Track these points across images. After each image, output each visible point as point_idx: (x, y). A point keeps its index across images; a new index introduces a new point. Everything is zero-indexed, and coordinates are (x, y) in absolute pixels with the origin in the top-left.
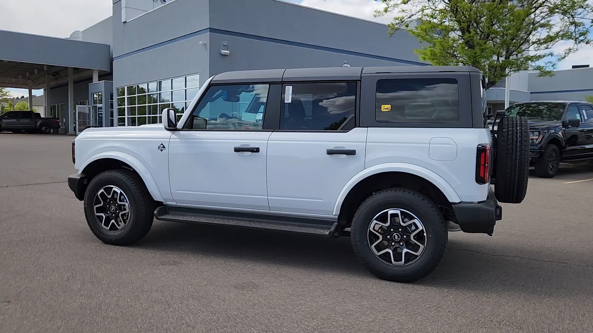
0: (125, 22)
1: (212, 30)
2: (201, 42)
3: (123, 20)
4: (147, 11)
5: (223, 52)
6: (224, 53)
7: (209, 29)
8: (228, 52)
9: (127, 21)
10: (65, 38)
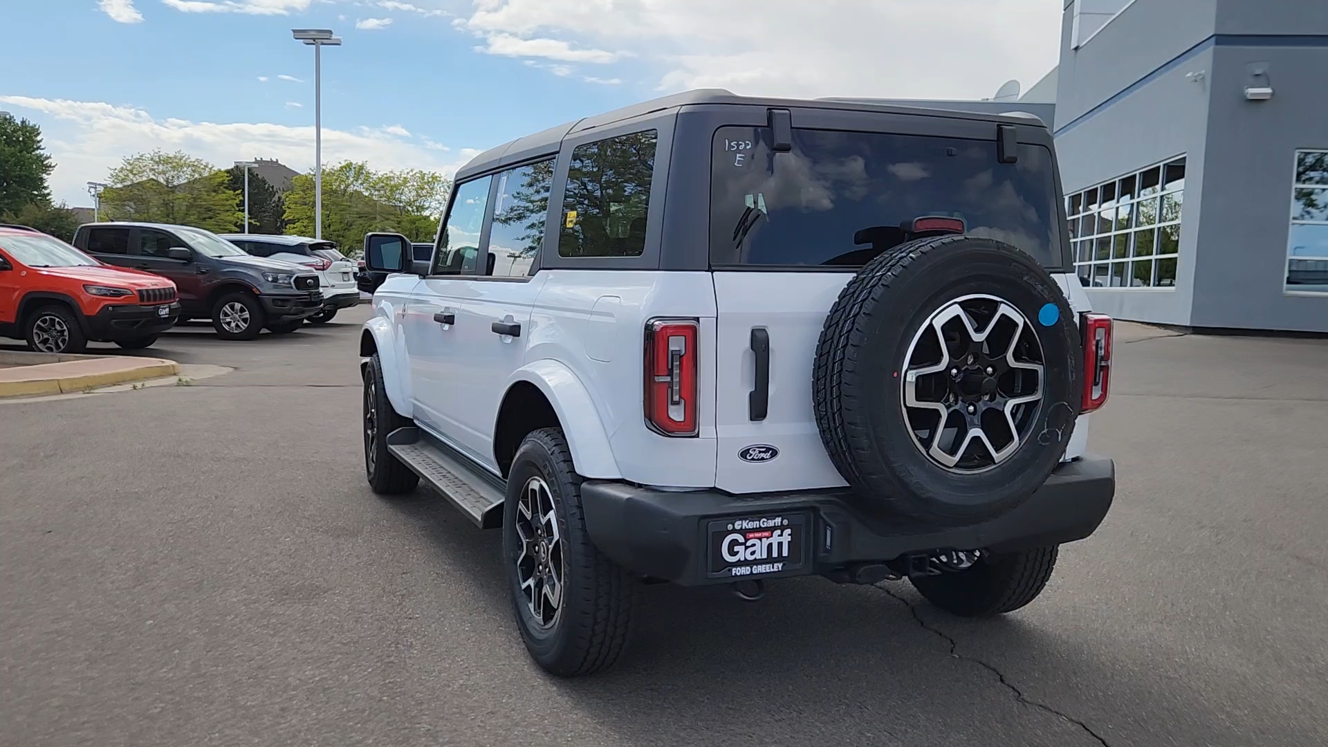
0: (1076, 49)
1: (1221, 39)
2: (1189, 75)
3: (1073, 46)
4: (1114, 14)
5: (1252, 91)
6: (1252, 94)
7: (1213, 39)
8: (1269, 90)
9: (1081, 46)
10: (983, 100)
